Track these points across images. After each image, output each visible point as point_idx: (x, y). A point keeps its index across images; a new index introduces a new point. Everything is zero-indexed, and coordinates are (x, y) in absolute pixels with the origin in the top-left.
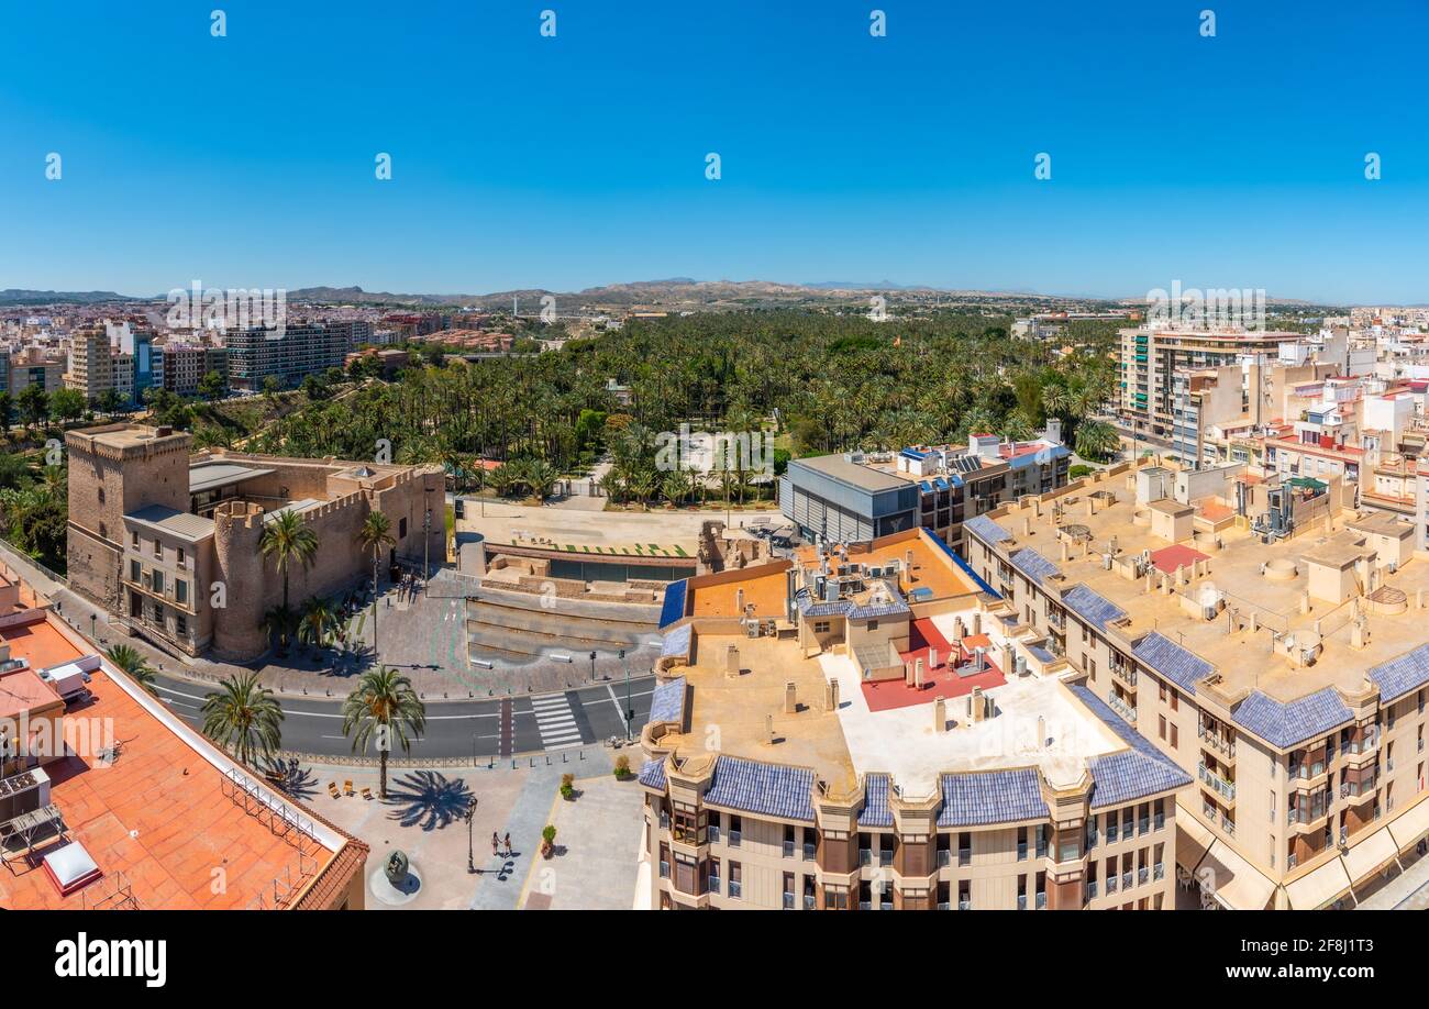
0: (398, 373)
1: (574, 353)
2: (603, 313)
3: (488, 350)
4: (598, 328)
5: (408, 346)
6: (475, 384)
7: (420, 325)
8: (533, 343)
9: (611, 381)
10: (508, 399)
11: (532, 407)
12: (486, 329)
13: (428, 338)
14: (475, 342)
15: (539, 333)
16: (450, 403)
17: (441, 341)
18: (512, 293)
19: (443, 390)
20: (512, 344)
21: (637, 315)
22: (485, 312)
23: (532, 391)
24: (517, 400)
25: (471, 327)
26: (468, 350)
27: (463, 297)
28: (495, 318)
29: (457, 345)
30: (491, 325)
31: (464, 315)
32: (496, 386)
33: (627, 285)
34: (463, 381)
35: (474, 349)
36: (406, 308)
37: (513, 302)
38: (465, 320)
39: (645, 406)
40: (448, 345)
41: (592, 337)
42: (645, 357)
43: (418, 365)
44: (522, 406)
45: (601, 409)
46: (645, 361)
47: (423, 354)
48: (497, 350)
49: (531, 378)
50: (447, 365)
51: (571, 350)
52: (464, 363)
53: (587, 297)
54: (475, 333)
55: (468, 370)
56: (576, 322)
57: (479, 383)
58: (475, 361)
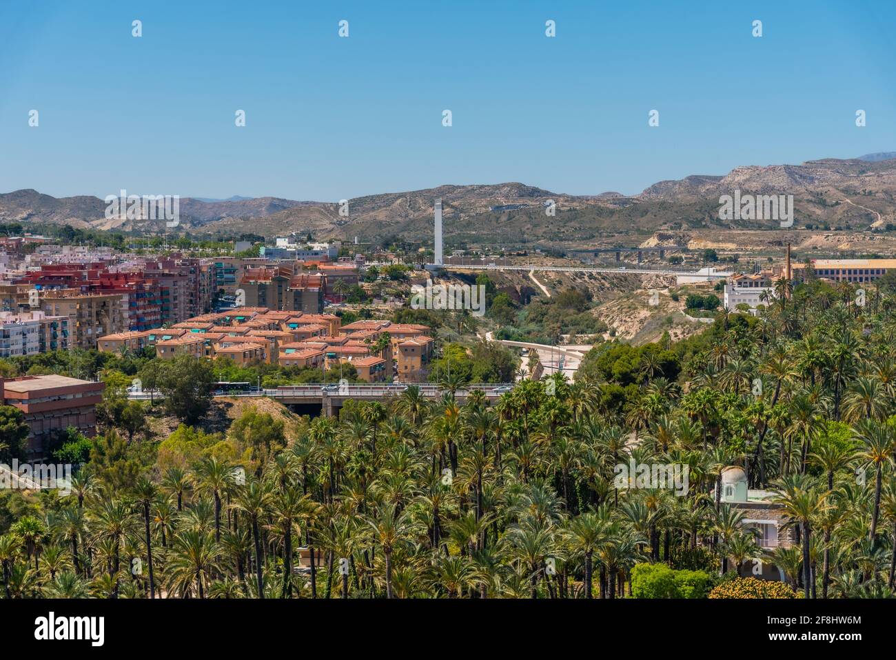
0: (69, 447)
1: (617, 387)
2: (711, 257)
3: (351, 374)
4: (696, 304)
5: (100, 361)
6: (308, 482)
7: (139, 294)
8: (493, 352)
9: (729, 476)
10: (412, 528)
11: (480, 554)
12: (348, 308)
13: (163, 336)
14: (312, 347)
15: (510, 320)
16: (231, 541)
17: (206, 347)
18: (429, 196)
19: (211, 501)
20: (428, 356)
21: (820, 264)
22: (343, 254)
23: (483, 505)
24: (437, 533)
25: (298, 302)
26: (289, 374)
27: (277, 205)
28: (374, 272)
29: (254, 357)
30: (363, 297)
31: (277, 262)
32: (373, 487)
33: (788, 169)
34: (272, 472)
35: (309, 371)
36: (94, 240)
37: (430, 221)
38: (281, 279)
39: (830, 555)
40: (227, 360)
41: (677, 334)
42: (837, 401)
43: (130, 420)
44: (454, 549)
45: (694, 560)
46: (837, 414)
47: (149, 385)
48: (381, 373)
49: (481, 464)
50: (223, 423)
51: (609, 376)
52: (277, 416)
53: (663, 205)
54: (314, 321)
55: (290, 437)
56: (627, 285)
57: (321, 480)
58: (309, 409)
